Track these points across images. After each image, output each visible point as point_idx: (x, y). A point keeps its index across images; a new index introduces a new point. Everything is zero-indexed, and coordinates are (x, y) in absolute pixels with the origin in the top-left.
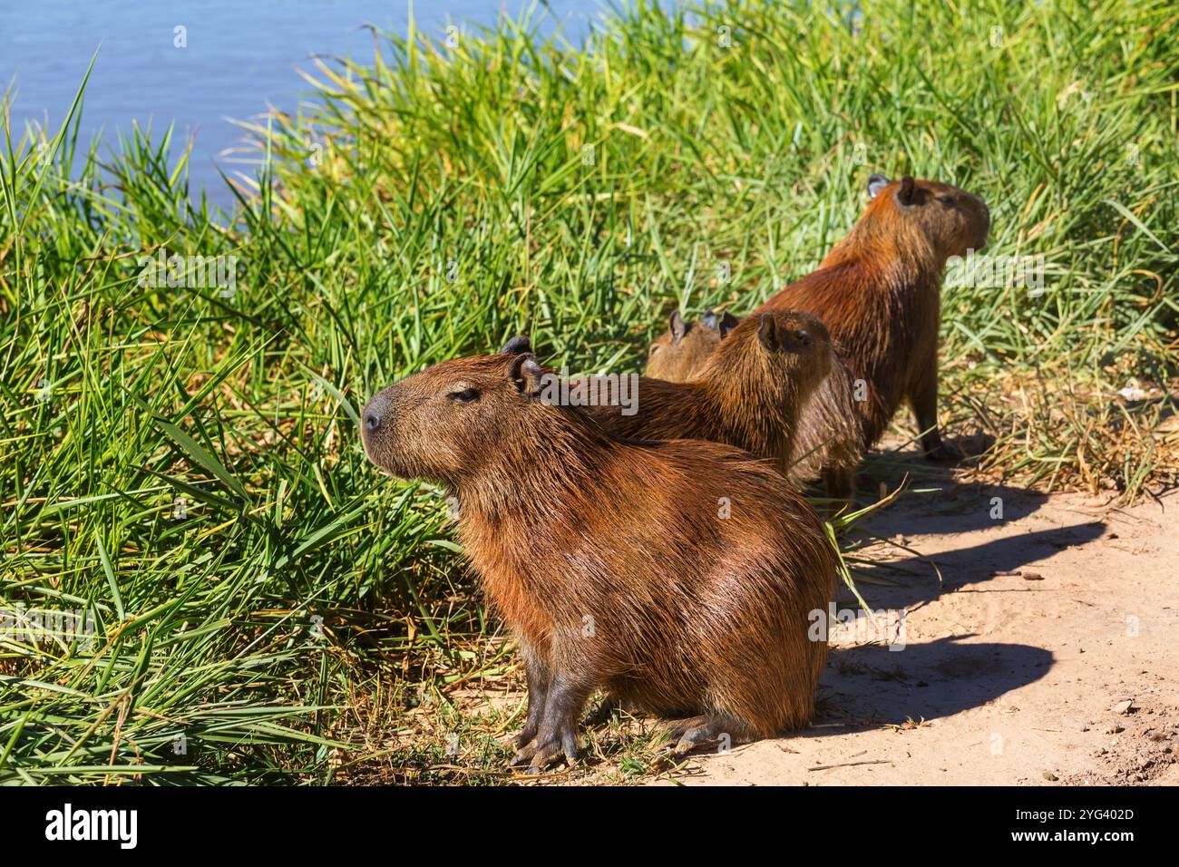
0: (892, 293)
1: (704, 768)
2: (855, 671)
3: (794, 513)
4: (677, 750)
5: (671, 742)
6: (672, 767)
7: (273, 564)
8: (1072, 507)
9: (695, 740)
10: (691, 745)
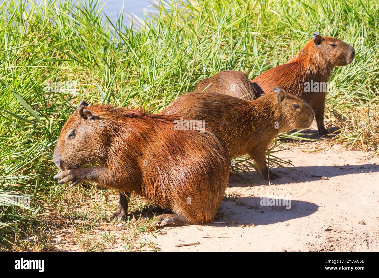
0: (307, 75)
1: (167, 232)
2: (242, 204)
3: (215, 148)
4: (160, 225)
5: (159, 222)
6: (155, 230)
7: (47, 145)
8: (355, 156)
9: (167, 222)
10: (166, 223)
